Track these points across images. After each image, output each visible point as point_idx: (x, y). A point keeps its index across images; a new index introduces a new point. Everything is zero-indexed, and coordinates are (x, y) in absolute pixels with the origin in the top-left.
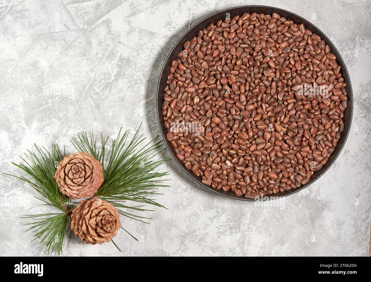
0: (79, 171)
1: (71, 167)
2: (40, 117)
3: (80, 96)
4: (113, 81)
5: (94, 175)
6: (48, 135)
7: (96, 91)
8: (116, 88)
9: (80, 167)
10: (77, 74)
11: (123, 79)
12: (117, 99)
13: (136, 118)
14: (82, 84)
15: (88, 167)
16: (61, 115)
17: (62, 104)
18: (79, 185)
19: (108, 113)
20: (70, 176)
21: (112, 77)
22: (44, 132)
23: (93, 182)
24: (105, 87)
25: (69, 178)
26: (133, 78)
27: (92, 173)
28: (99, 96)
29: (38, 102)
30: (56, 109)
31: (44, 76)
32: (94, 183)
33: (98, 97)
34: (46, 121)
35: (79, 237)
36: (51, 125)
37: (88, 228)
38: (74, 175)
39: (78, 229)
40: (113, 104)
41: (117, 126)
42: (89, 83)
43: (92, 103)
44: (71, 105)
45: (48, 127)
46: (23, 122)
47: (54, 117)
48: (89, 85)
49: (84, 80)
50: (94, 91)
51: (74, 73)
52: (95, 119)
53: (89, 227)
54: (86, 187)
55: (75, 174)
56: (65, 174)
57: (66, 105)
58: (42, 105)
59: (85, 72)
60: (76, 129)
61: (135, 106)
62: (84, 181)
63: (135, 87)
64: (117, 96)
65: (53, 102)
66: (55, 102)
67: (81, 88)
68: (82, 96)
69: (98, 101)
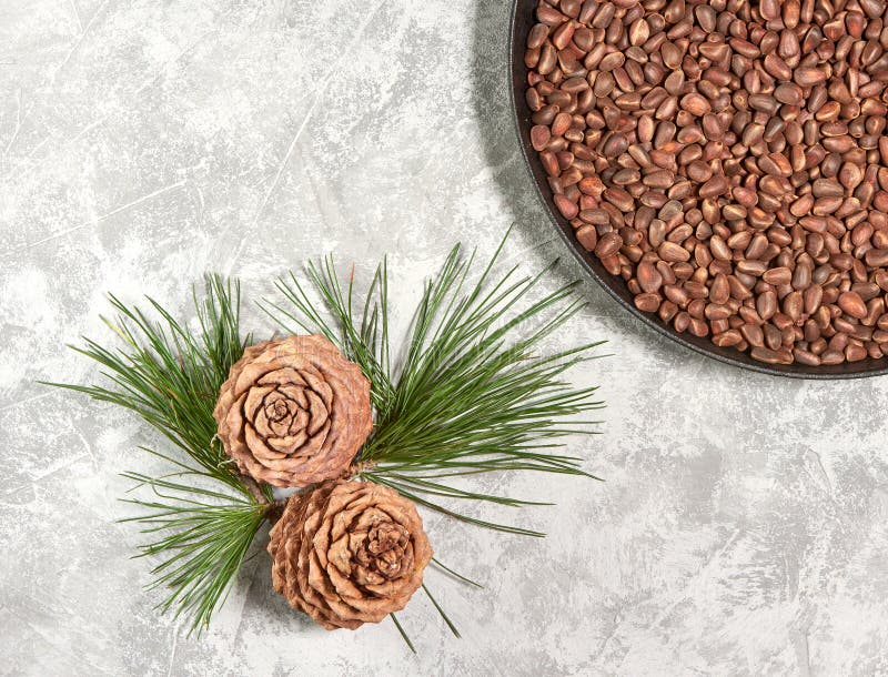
0: (289, 412)
1: (264, 397)
2: (149, 224)
3: (280, 155)
4: (385, 107)
5: (336, 424)
6: (176, 282)
7: (331, 138)
8: (397, 129)
9: (293, 400)
10: (270, 84)
11: (418, 100)
12: (398, 165)
13: (461, 228)
14: (285, 116)
15: (317, 398)
16: (216, 216)
17: (222, 180)
18: (288, 456)
19: (370, 211)
20: (261, 424)
21: (384, 93)
22: (161, 272)
23: (334, 443)
24: (362, 127)
25: (258, 434)
26: (450, 97)
27: (331, 416)
28: (339, 155)
29: (144, 175)
30: (202, 199)
31: (161, 89)
32: (337, 445)
33: (336, 160)
34: (167, 235)
35: (303, 611)
36: (184, 248)
37: (328, 576)
38: (273, 424)
39: (297, 586)
40: (385, 180)
41: (398, 254)
42: (310, 115)
43: (318, 178)
44: (249, 186)
45: (174, 255)
46: (96, 238)
47: (193, 224)
48: (306, 121)
49: (293, 102)
50: (325, 138)
51: (260, 81)
52: (328, 231)
53: (330, 570)
54: (313, 460)
55: (276, 421)
56: (245, 420)
57: (233, 185)
58: (155, 184)
59: (296, 76)
60: (268, 262)
61: (458, 187)
62: (306, 443)
63: (458, 127)
64: (398, 155)
65: (190, 175)
66: (196, 175)
67: (280, 130)
68: (284, 155)
69: (337, 173)
